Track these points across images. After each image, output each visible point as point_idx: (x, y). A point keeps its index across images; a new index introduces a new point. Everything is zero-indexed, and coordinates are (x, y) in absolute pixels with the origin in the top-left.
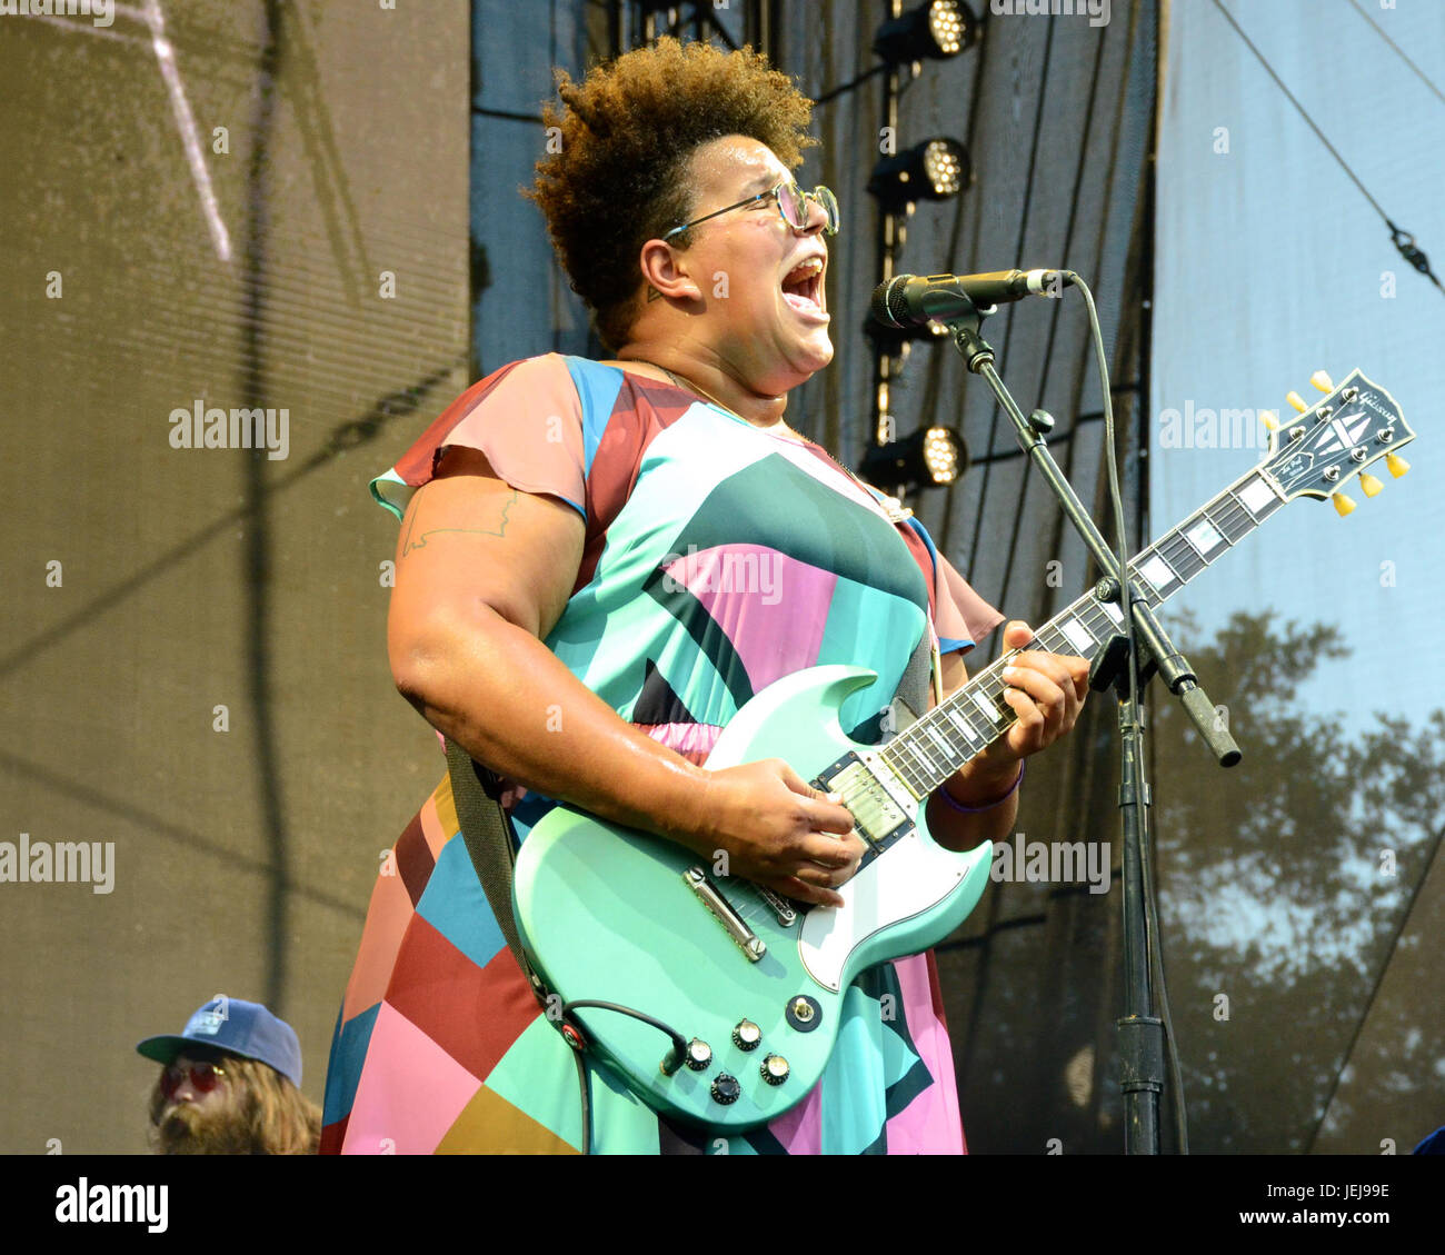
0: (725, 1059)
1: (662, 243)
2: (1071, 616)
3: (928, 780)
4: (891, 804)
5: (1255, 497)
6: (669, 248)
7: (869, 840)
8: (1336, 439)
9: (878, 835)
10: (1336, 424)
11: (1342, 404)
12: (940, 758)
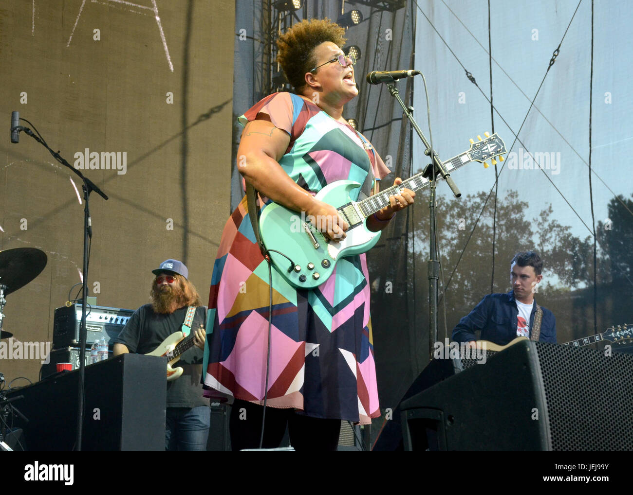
0: (304, 271)
1: (310, 73)
2: (412, 179)
3: (368, 213)
4: (358, 217)
5: (464, 159)
6: (312, 74)
7: (350, 225)
8: (487, 149)
9: (353, 224)
10: (488, 145)
11: (491, 141)
12: (372, 208)
